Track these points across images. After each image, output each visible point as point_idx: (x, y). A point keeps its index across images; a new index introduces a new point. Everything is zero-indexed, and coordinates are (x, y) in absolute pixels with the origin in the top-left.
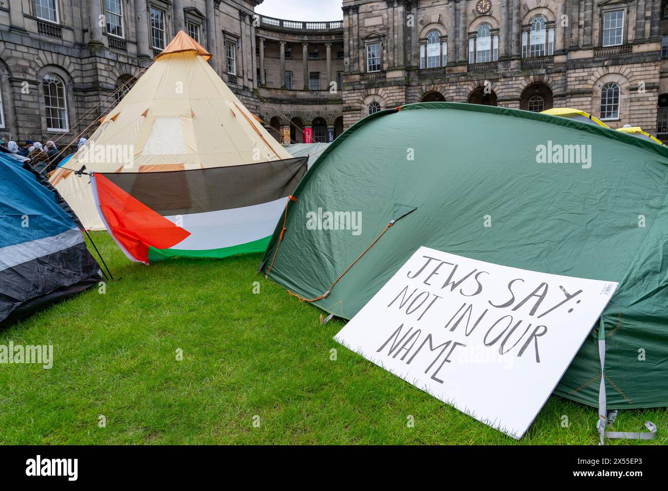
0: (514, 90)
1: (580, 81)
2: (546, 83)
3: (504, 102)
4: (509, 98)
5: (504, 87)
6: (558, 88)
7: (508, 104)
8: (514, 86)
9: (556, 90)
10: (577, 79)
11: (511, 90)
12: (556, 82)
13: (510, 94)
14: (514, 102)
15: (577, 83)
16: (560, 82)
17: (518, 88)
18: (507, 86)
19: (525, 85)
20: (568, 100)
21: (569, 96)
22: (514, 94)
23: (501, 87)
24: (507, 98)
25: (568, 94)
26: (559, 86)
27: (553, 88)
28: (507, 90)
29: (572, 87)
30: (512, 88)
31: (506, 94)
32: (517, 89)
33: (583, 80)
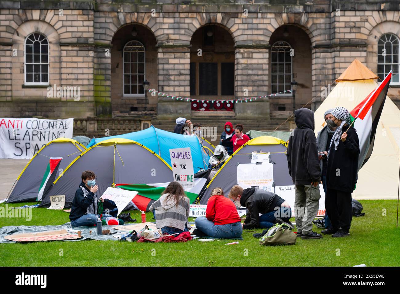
0: (261, 32)
1: (351, 28)
2: (304, 26)
3: (246, 50)
4: (254, 44)
5: (246, 26)
6: (320, 35)
7: (252, 53)
8: (261, 26)
9: (318, 38)
10: (347, 25)
11: (256, 32)
12: (318, 26)
13: (255, 38)
14: (261, 50)
15: (348, 30)
16: (323, 26)
17: (266, 29)
18: (250, 26)
19: (276, 26)
20: (337, 53)
21: (338, 48)
22: (261, 38)
23: (241, 27)
24: (250, 44)
25: (336, 45)
26: (322, 32)
27: (315, 33)
28: (249, 32)
29: (341, 36)
30: (258, 29)
31: (250, 37)
32: (265, 31)
33: (355, 27)
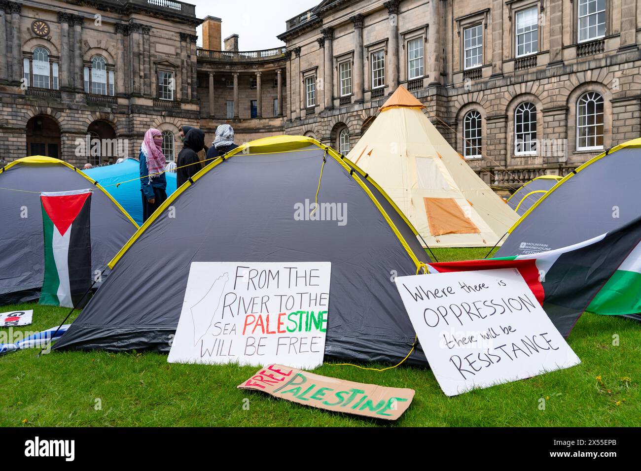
0: (81, 123)
1: (144, 125)
2: (111, 122)
3: (70, 135)
4: (76, 131)
5: (70, 119)
6: (123, 128)
7: (75, 137)
8: (81, 119)
9: (121, 130)
10: (141, 123)
11: (77, 123)
12: (121, 122)
13: (77, 127)
14: (82, 135)
15: (142, 126)
16: (124, 123)
17: (85, 122)
18: (73, 118)
19: (92, 120)
20: (135, 140)
21: (136, 137)
22: (82, 127)
23: (66, 118)
24: (73, 131)
25: (135, 135)
26: (124, 126)
27: (119, 127)
28: (73, 123)
29: (138, 129)
30: (79, 121)
31: (73, 126)
32: (84, 123)
33: (146, 125)
